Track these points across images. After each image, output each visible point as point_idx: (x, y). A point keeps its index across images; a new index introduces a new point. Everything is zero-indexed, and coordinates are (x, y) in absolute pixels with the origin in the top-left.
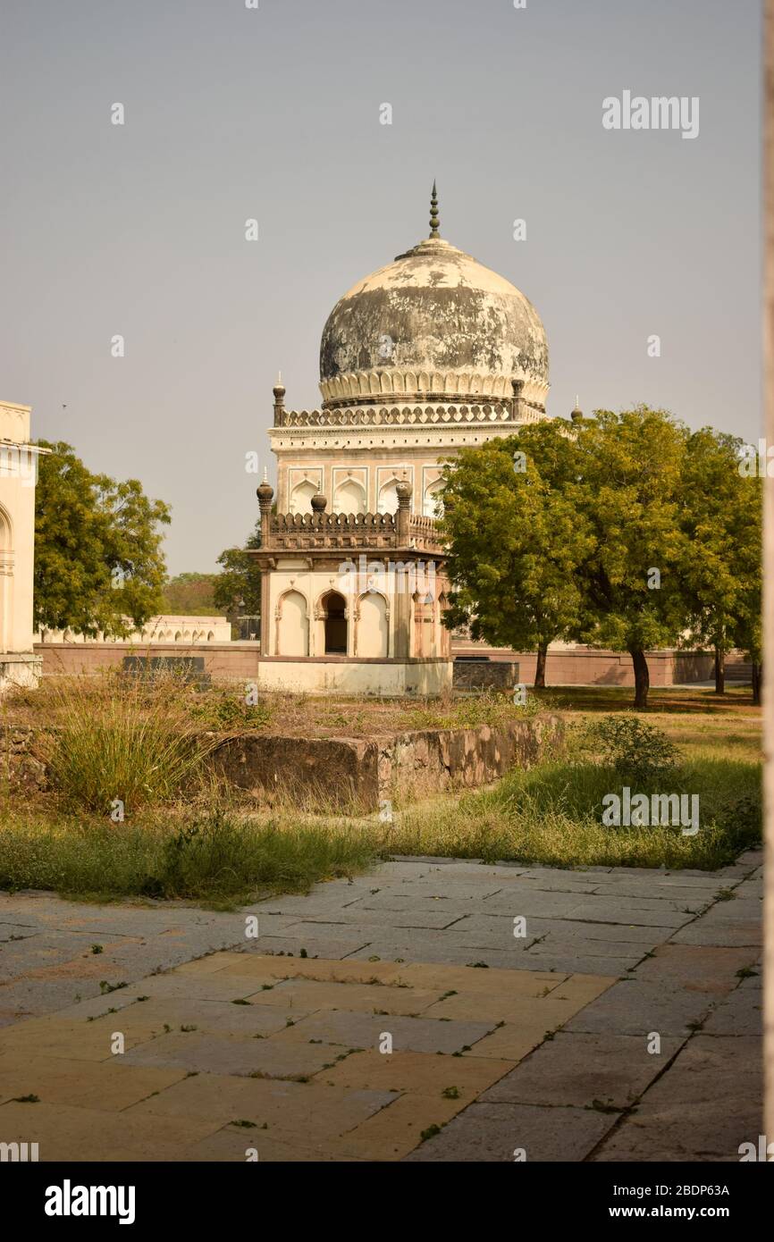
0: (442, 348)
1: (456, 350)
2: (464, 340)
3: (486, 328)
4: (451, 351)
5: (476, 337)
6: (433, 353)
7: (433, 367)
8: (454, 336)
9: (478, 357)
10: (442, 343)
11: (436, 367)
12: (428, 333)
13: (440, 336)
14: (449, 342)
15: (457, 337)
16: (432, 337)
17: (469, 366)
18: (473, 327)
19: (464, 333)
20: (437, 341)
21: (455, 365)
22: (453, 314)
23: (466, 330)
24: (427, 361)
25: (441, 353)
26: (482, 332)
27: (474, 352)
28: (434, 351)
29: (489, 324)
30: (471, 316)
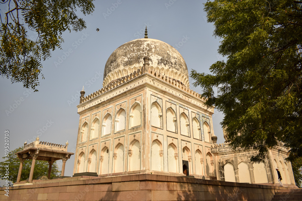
0: (126, 59)
1: (131, 59)
2: (135, 55)
3: (144, 50)
4: (129, 60)
5: (140, 53)
6: (123, 62)
7: (123, 67)
8: (131, 54)
9: (141, 60)
10: (126, 58)
11: (124, 67)
12: (122, 56)
13: (126, 56)
14: (129, 57)
15: (132, 55)
16: (123, 57)
17: (137, 64)
18: (139, 50)
19: (135, 52)
20: (124, 57)
21: (131, 65)
22: (131, 47)
23: (136, 51)
24: (121, 66)
25: (126, 62)
26: (142, 51)
27: (139, 58)
28: (124, 61)
29: (146, 49)
30: (138, 46)
